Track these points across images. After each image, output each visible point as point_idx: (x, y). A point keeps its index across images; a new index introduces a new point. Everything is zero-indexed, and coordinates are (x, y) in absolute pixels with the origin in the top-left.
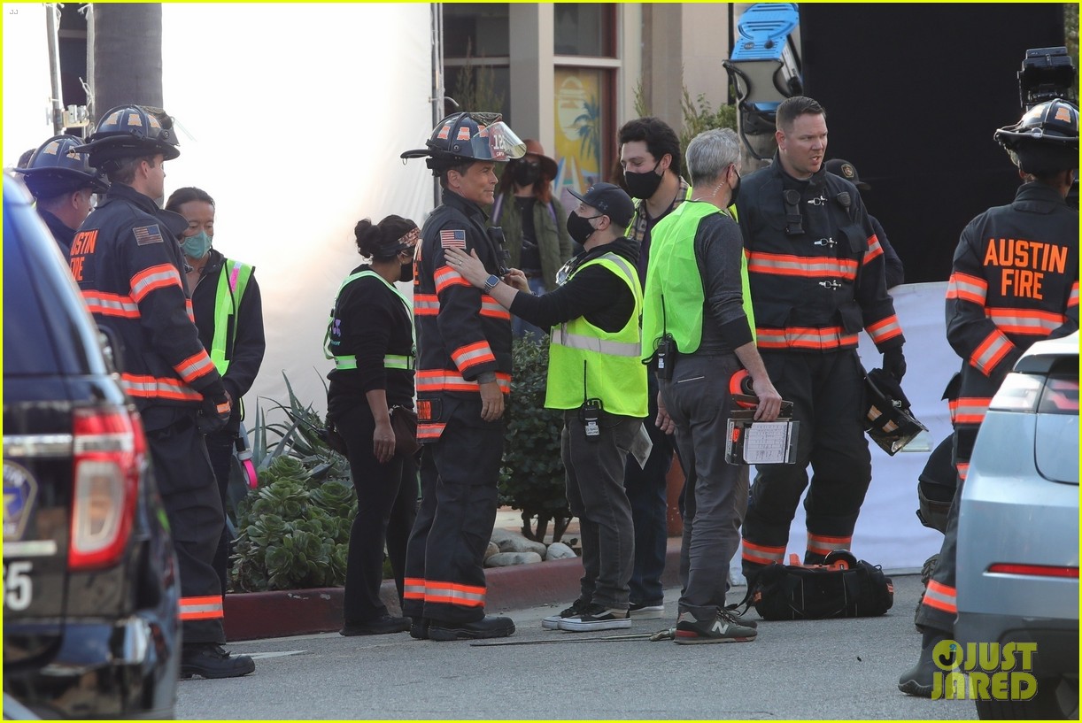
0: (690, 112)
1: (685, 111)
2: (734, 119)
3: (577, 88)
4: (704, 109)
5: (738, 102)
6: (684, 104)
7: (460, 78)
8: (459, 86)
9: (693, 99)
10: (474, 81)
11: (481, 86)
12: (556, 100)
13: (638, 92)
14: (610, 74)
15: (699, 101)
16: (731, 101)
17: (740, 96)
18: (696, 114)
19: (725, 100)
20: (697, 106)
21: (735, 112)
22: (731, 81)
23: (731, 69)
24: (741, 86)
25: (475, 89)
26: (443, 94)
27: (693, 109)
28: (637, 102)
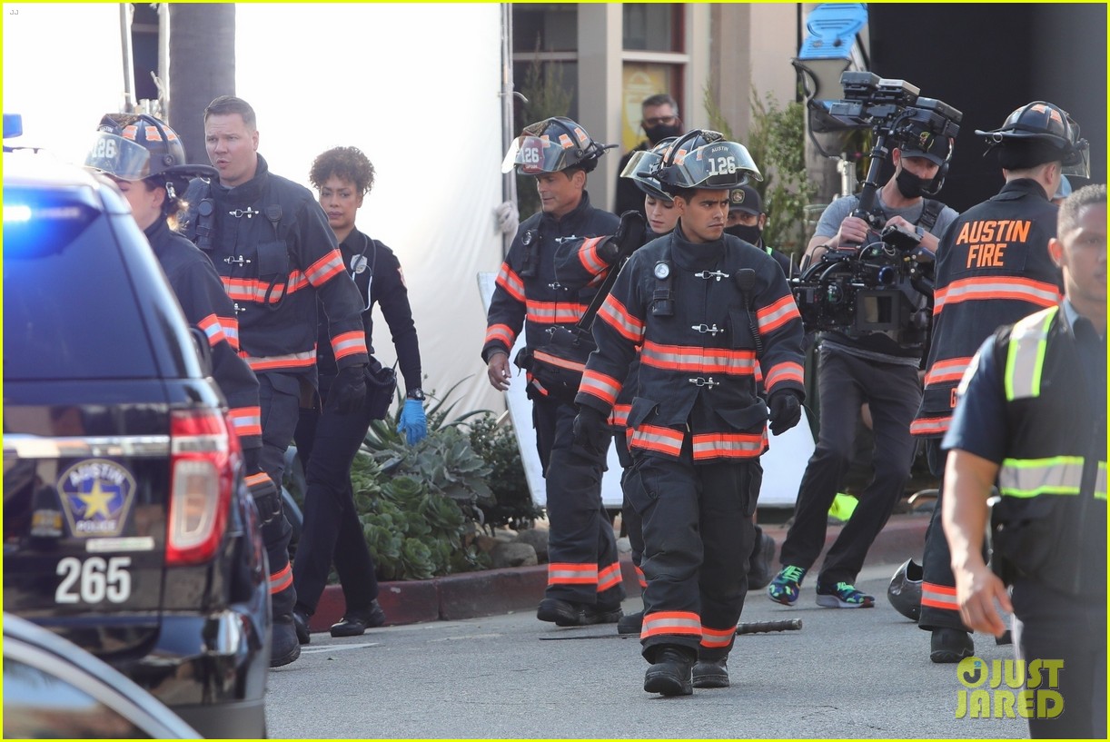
0: (758, 110)
1: (753, 108)
2: (801, 117)
3: (644, 83)
4: (772, 106)
5: (806, 100)
6: (753, 102)
7: (528, 72)
8: (527, 81)
9: (762, 97)
10: (542, 76)
11: (549, 81)
12: (624, 95)
13: (707, 89)
14: (678, 70)
15: (767, 98)
16: (799, 99)
17: (808, 94)
18: (764, 111)
19: (793, 97)
20: (765, 103)
21: (803, 109)
22: (800, 79)
23: (799, 67)
24: (809, 84)
25: (543, 84)
26: (512, 89)
27: (761, 107)
28: (706, 99)
